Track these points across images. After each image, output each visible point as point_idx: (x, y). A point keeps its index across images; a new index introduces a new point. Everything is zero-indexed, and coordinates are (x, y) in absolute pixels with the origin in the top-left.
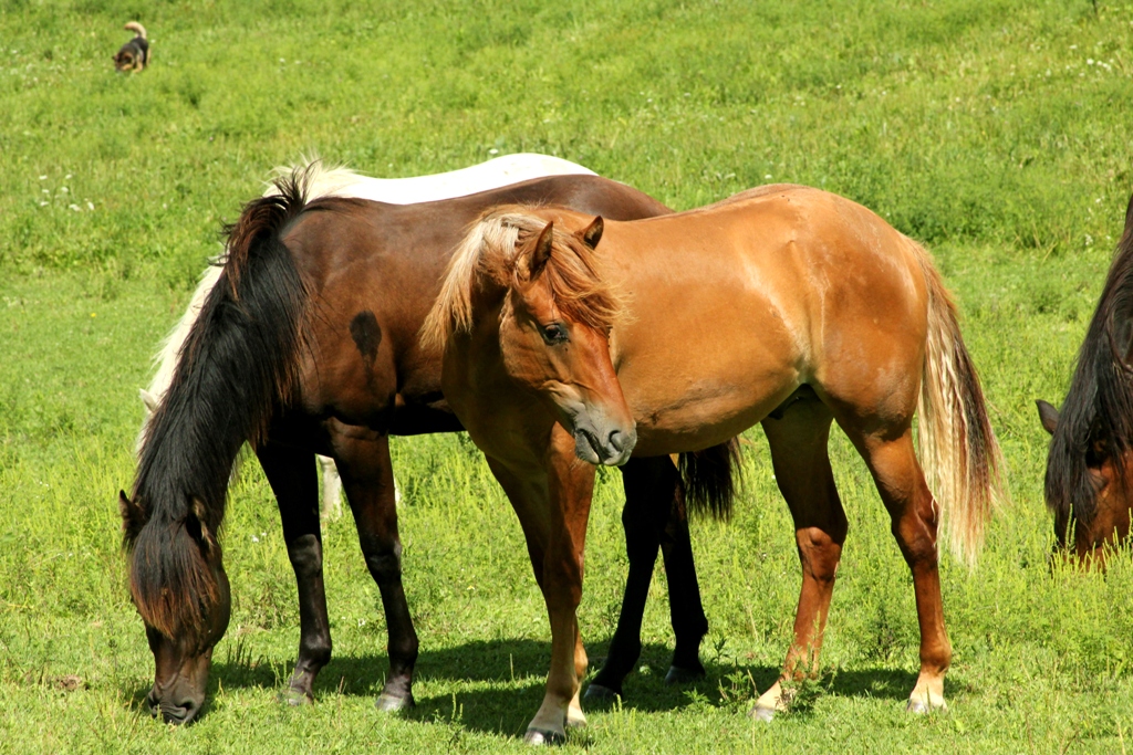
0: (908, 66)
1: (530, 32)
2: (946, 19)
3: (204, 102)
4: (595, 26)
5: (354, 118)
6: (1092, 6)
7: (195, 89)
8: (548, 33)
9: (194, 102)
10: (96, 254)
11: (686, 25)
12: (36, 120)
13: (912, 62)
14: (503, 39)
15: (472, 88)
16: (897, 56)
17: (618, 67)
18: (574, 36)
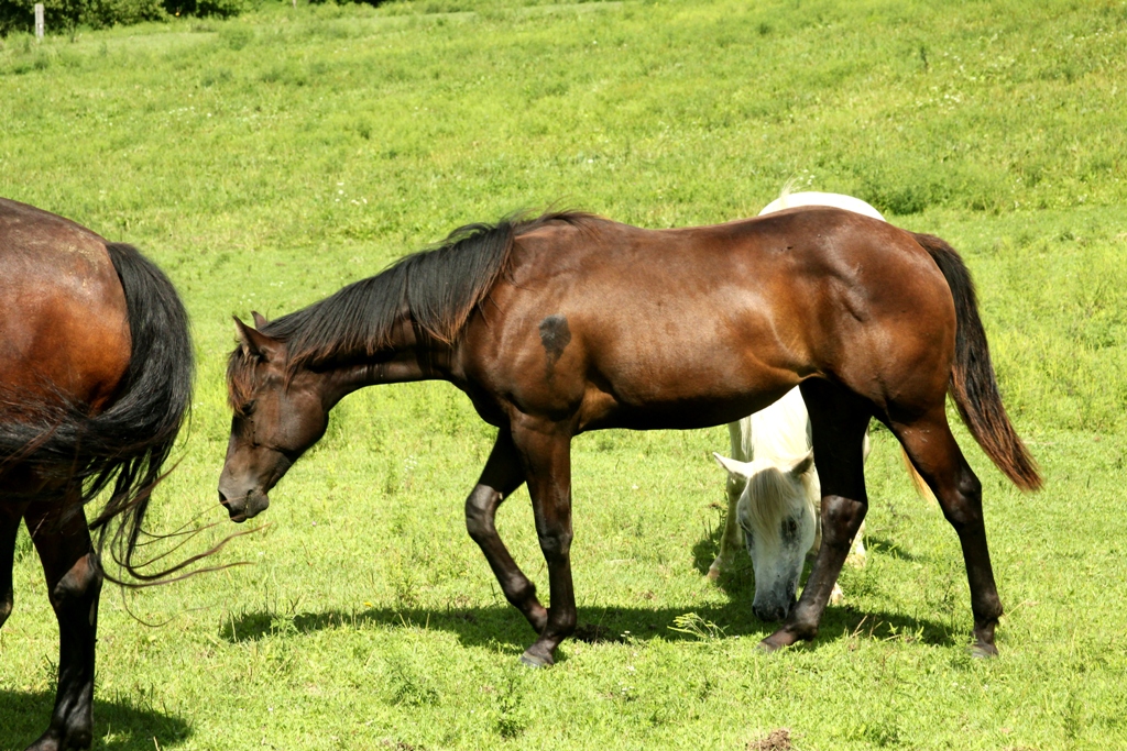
0: (816, 103)
1: (568, 87)
2: (832, 72)
3: (373, 135)
4: (605, 82)
5: (475, 143)
6: (923, 62)
7: (365, 127)
8: (579, 88)
9: (367, 137)
10: (382, 230)
11: (667, 80)
12: (271, 150)
13: (818, 99)
14: (552, 91)
15: (542, 123)
16: (809, 96)
17: (634, 107)
18: (595, 88)
